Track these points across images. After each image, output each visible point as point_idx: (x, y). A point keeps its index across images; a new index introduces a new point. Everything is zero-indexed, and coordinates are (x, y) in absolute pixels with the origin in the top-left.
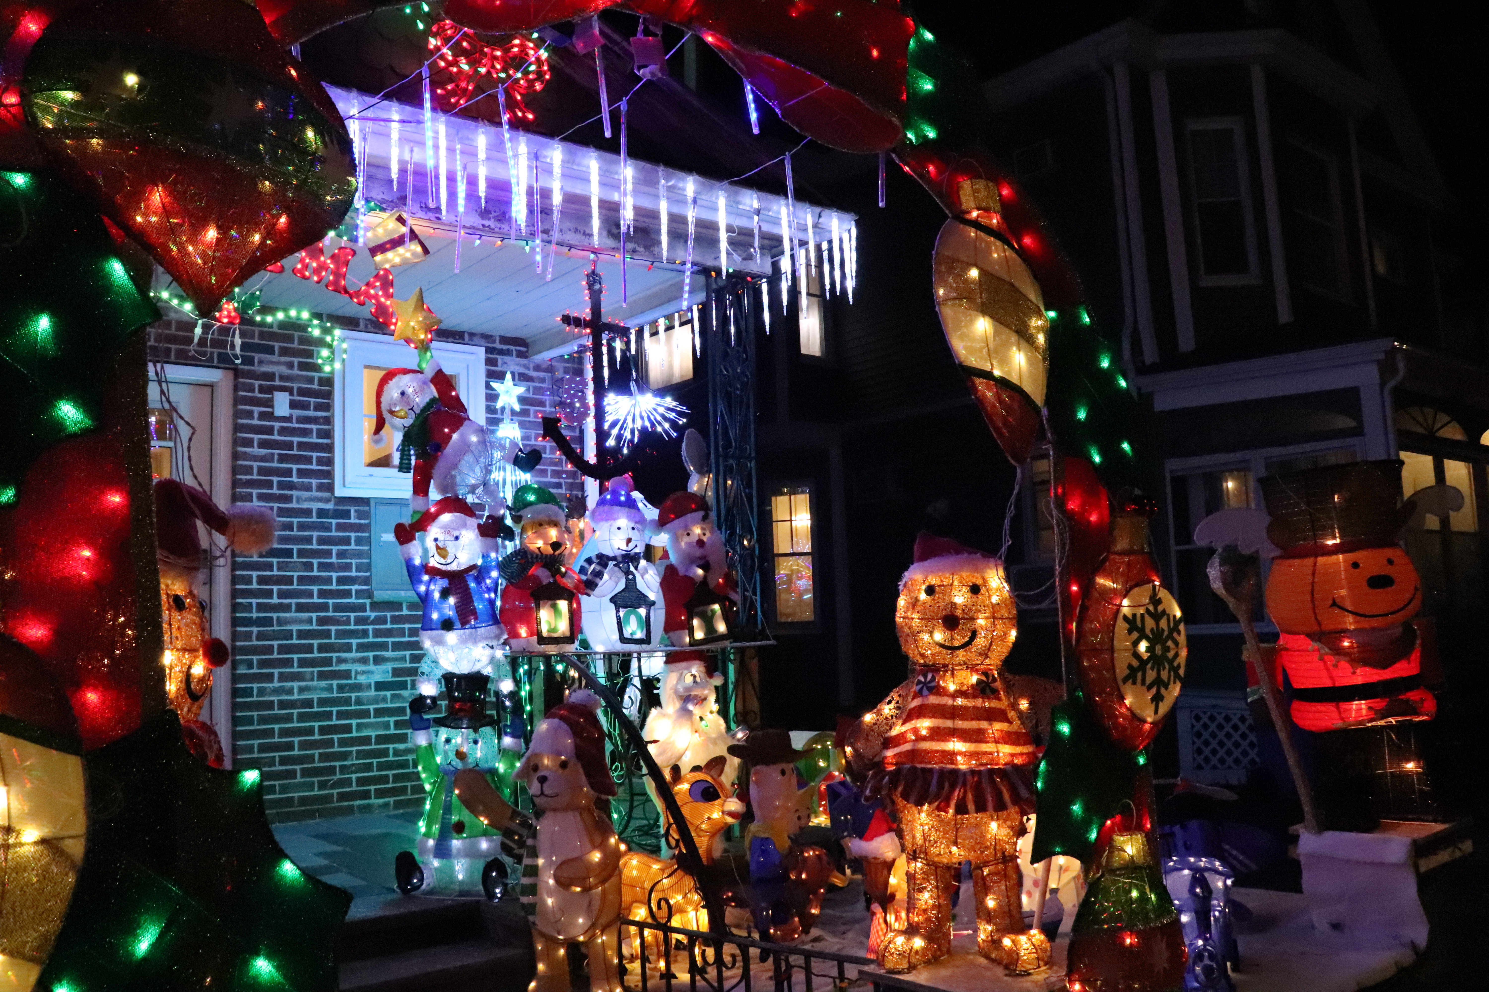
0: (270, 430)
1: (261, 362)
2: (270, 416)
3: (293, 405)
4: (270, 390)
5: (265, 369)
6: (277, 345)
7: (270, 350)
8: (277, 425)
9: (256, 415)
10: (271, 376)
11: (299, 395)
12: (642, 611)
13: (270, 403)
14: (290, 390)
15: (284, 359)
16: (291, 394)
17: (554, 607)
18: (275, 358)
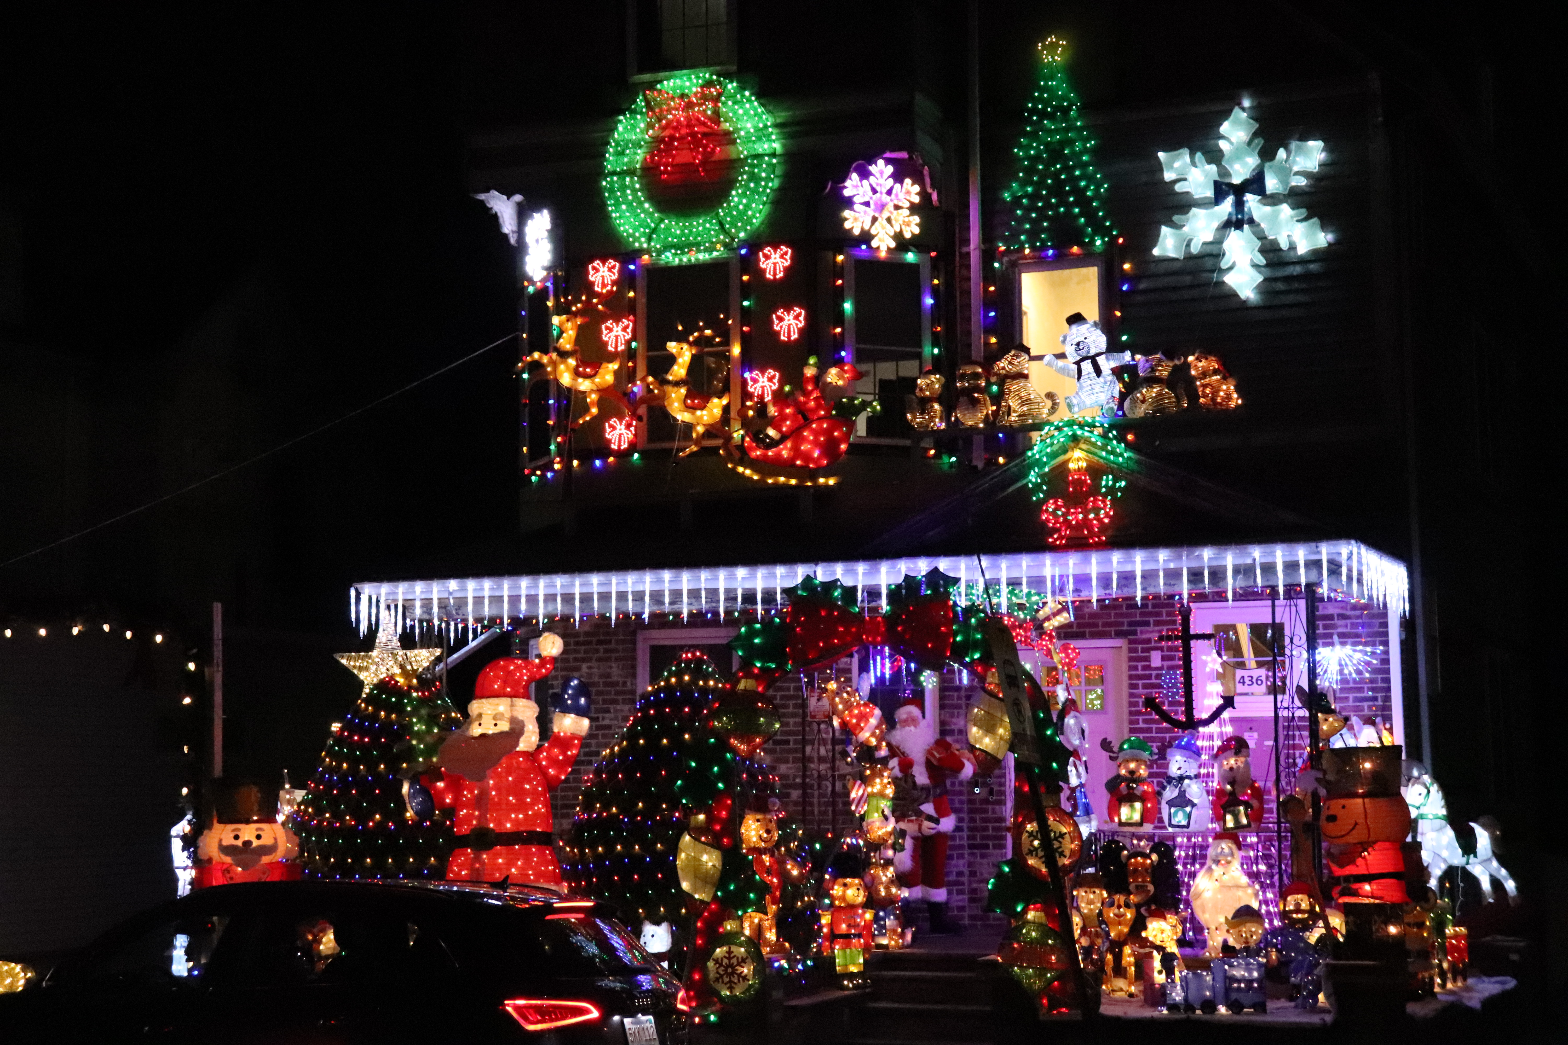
0: (1149, 677)
1: (1142, 632)
2: (1148, 668)
3: (1164, 658)
4: (1148, 650)
5: (1144, 636)
6: (1151, 620)
7: (1147, 624)
8: (1154, 673)
9: (1140, 668)
10: (1149, 641)
11: (1168, 651)
12: (1188, 809)
13: (1147, 659)
14: (1161, 649)
15: (1157, 628)
16: (1162, 651)
17: (1132, 807)
18: (1151, 628)
